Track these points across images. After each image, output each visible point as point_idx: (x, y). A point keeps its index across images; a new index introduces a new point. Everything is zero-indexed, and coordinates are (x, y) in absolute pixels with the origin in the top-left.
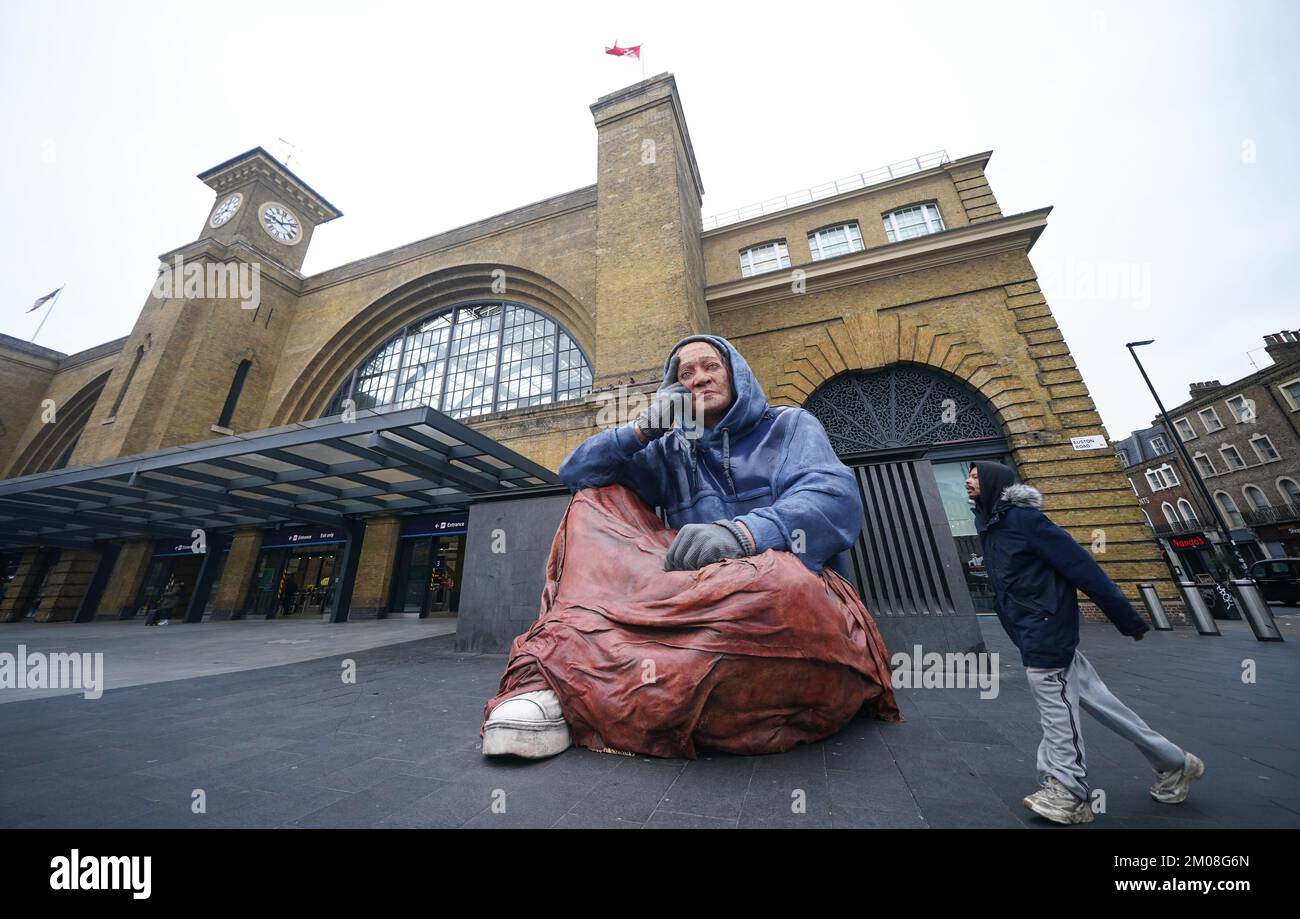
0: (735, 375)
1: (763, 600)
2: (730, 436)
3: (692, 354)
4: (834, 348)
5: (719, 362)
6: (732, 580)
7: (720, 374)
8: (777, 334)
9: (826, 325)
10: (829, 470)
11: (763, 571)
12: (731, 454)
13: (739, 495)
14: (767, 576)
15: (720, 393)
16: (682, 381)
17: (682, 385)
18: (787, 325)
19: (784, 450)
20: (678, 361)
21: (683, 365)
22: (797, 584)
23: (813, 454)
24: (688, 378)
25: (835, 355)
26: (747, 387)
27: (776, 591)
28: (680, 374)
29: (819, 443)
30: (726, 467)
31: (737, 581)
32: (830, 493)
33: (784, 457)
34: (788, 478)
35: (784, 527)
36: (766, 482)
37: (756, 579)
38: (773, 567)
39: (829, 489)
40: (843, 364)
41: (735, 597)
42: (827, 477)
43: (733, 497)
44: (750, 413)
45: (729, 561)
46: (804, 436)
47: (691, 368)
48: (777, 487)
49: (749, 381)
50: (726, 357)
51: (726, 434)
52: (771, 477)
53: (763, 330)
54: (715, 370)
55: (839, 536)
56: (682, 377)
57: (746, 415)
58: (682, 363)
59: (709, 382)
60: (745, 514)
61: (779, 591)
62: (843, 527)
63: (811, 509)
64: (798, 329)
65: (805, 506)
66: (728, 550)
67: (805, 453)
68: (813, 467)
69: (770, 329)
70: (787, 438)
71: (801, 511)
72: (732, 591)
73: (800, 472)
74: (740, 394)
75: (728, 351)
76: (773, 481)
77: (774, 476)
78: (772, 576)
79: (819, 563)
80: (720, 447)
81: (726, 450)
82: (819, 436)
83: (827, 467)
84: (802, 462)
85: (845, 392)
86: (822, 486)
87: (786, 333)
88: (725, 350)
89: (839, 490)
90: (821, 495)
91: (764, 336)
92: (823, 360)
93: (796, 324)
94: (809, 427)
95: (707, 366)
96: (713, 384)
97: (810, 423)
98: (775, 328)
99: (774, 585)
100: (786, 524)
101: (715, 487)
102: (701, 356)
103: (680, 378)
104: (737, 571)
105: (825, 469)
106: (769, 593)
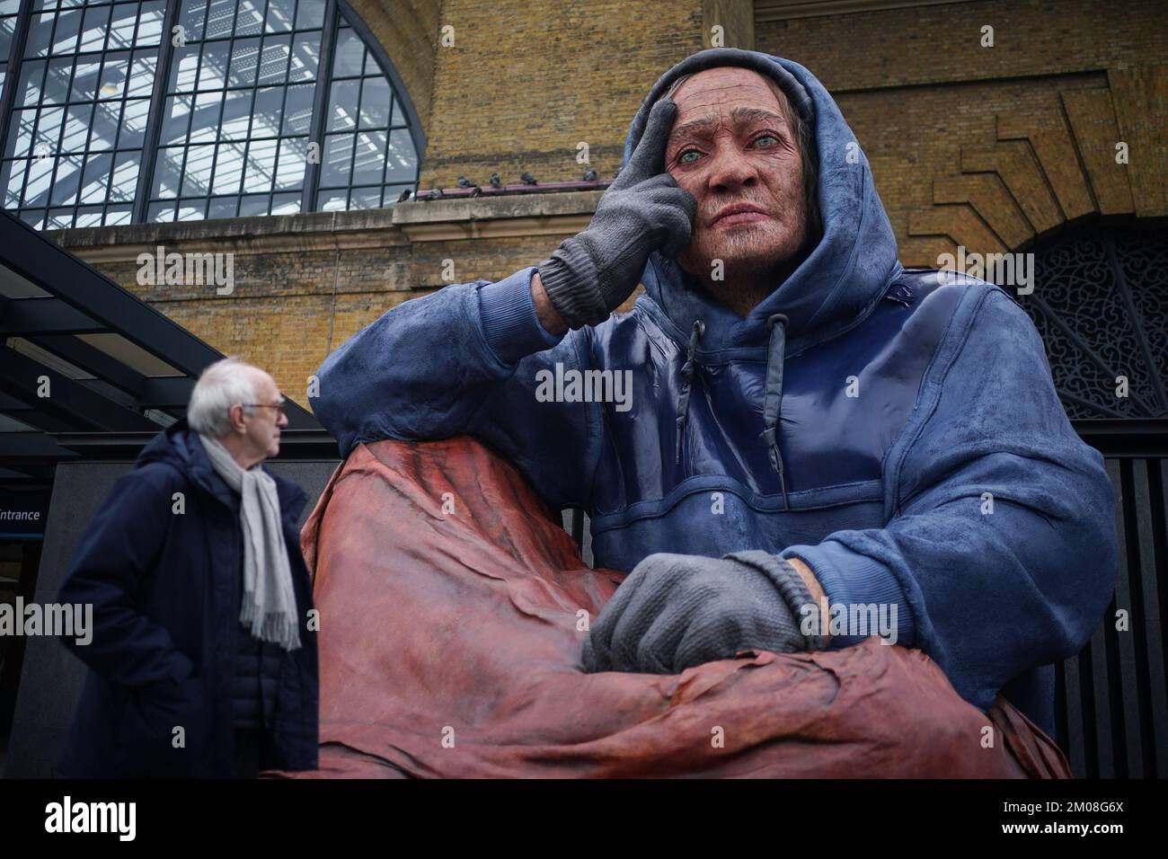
0: (826, 171)
1: (848, 764)
2: (789, 339)
3: (713, 97)
4: (1070, 151)
5: (784, 129)
6: (769, 707)
7: (784, 165)
8: (929, 96)
9: (1061, 86)
10: (1046, 450)
11: (855, 691)
12: (786, 388)
13: (794, 497)
14: (866, 704)
15: (776, 216)
16: (677, 174)
17: (674, 184)
18: (959, 76)
19: (932, 389)
20: (672, 115)
21: (685, 129)
22: (941, 732)
23: (1008, 405)
24: (693, 166)
25: (1070, 170)
26: (853, 209)
27: (885, 745)
28: (672, 151)
29: (1026, 376)
30: (769, 419)
31: (784, 710)
32: (1041, 510)
33: (927, 406)
34: (933, 460)
35: (916, 585)
36: (870, 467)
37: (833, 709)
38: (885, 682)
39: (1041, 499)
40: (1086, 198)
41: (773, 752)
42: (1039, 468)
43: (777, 500)
44: (851, 281)
45: (764, 656)
46: (991, 355)
47: (706, 139)
48: (900, 484)
49: (860, 192)
50: (807, 119)
51: (779, 331)
52: (887, 456)
53: (893, 81)
54: (770, 150)
55: (1049, 624)
56: (678, 160)
57: (841, 283)
58: (684, 121)
59: (750, 182)
60: (814, 541)
61: (894, 744)
62: (1063, 602)
63: (990, 548)
64: (984, 90)
65: (974, 536)
66: (763, 631)
67: (987, 400)
68: (1005, 440)
69: (913, 80)
70: (943, 358)
71: (962, 548)
72: (766, 734)
73: (967, 448)
74: (833, 224)
75: (814, 104)
76: (891, 468)
77: (896, 453)
78: (878, 705)
79: (991, 685)
80: (758, 366)
81: (775, 373)
82: (1030, 361)
83: (1039, 443)
84: (975, 424)
85: (1080, 274)
86: (1022, 491)
87: (951, 95)
88: (807, 99)
89: (1067, 505)
90: (1020, 514)
91: (892, 98)
92: (1038, 181)
93: (982, 74)
94: (1005, 333)
95: (750, 136)
96: (762, 191)
97: (1010, 322)
98: (925, 79)
99: (881, 728)
100: (919, 578)
101: (732, 469)
102: (739, 106)
103: (670, 165)
104: (786, 684)
105: (1035, 447)
106: (864, 748)
